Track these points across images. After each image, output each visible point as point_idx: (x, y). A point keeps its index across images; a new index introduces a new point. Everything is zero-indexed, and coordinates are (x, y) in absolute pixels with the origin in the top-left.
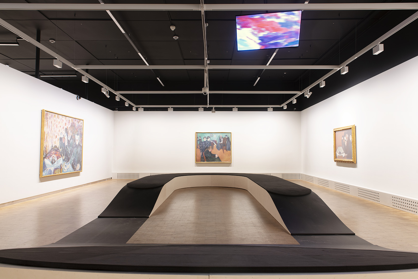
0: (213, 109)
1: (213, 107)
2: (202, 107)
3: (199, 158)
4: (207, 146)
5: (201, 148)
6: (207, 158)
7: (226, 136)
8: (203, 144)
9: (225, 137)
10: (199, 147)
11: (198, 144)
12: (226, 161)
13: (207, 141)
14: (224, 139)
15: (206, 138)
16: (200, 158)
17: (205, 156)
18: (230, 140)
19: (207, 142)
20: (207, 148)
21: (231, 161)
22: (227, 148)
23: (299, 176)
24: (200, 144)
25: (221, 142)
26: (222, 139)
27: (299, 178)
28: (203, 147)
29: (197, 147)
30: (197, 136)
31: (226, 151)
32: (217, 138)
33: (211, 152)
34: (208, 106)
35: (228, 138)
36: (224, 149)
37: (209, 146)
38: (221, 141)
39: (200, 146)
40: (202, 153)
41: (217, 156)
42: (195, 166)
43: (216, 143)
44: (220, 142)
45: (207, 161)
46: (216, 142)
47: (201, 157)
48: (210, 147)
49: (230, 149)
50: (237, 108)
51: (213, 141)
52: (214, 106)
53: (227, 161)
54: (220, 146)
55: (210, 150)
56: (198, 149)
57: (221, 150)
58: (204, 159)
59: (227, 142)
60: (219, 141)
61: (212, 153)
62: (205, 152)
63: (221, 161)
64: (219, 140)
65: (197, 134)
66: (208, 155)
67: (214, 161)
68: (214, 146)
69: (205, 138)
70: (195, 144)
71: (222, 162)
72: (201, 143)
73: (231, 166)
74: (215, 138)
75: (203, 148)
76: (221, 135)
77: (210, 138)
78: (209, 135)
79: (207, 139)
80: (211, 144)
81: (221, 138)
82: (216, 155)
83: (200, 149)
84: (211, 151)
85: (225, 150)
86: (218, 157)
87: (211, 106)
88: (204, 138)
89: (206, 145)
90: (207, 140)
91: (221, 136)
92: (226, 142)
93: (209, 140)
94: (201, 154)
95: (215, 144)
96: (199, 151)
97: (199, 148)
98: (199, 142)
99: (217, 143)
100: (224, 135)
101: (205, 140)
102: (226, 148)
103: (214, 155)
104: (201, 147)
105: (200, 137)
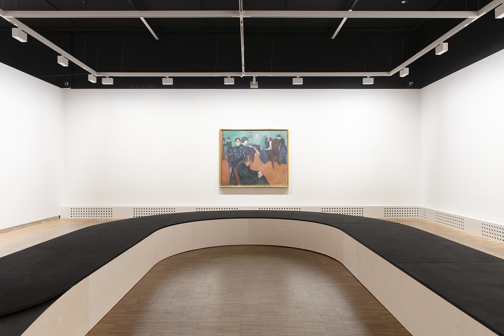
0: (254, 79)
1: (254, 77)
2: (231, 77)
3: (227, 178)
4: (243, 155)
5: (230, 160)
6: (241, 178)
7: (279, 136)
8: (235, 151)
9: (275, 137)
10: (226, 157)
11: (225, 153)
12: (278, 184)
13: (241, 145)
14: (275, 142)
15: (240, 139)
16: (229, 178)
17: (238, 174)
18: (286, 144)
19: (241, 148)
20: (242, 158)
21: (288, 184)
22: (281, 159)
23: (416, 212)
24: (228, 152)
25: (269, 149)
26: (270, 143)
27: (416, 215)
28: (234, 157)
29: (222, 158)
30: (223, 136)
31: (278, 165)
32: (262, 141)
33: (249, 167)
34: (243, 75)
35: (282, 141)
36: (275, 161)
37: (246, 156)
38: (268, 146)
39: (228, 156)
40: (233, 169)
41: (260, 175)
42: (220, 194)
43: (259, 150)
44: (267, 148)
45: (242, 184)
46: (258, 147)
47: (231, 176)
48: (248, 157)
49: (285, 161)
50: (301, 77)
51: (253, 145)
52: (255, 75)
53: (280, 184)
54: (266, 156)
55: (247, 164)
56: (224, 161)
57: (269, 163)
58: (236, 181)
59: (280, 147)
60: (265, 146)
61: (252, 168)
62: (238, 165)
63: (268, 184)
64: (266, 143)
65: (222, 133)
66: (245, 172)
67: (254, 183)
68: (255, 155)
69: (238, 140)
70: (219, 152)
71: (271, 186)
72: (231, 149)
73: (288, 194)
74: (257, 139)
75: (234, 159)
76: (269, 135)
77: (248, 140)
78: (245, 134)
79: (242, 142)
80: (250, 151)
81: (268, 140)
82: (258, 173)
83: (228, 160)
84: (250, 164)
85: (276, 164)
86: (263, 177)
87: (249, 74)
88: (236, 140)
89: (239, 154)
90: (243, 144)
91: (268, 137)
92: (278, 148)
93: (245, 143)
94: (231, 171)
95: (258, 152)
96: (226, 164)
97: (226, 160)
98: (226, 148)
99: (261, 149)
100: (273, 135)
101: (238, 144)
102: (279, 160)
103: (256, 173)
104: (230, 158)
105: (229, 138)
